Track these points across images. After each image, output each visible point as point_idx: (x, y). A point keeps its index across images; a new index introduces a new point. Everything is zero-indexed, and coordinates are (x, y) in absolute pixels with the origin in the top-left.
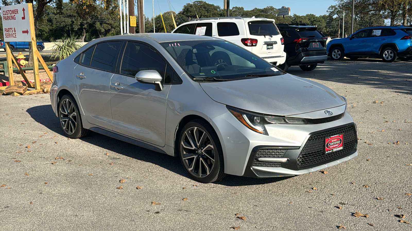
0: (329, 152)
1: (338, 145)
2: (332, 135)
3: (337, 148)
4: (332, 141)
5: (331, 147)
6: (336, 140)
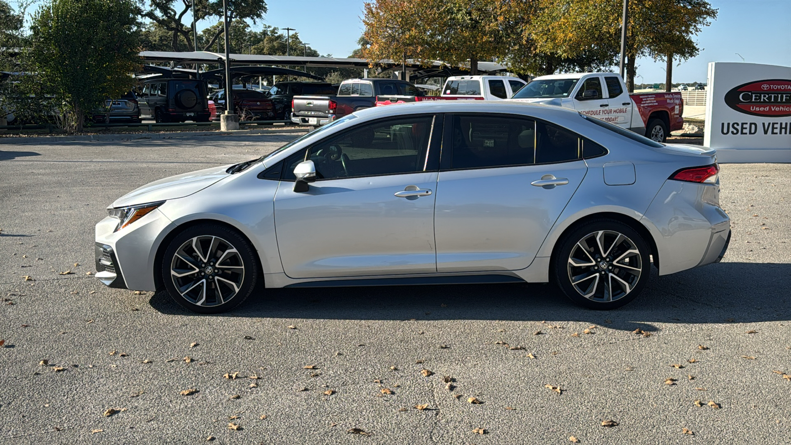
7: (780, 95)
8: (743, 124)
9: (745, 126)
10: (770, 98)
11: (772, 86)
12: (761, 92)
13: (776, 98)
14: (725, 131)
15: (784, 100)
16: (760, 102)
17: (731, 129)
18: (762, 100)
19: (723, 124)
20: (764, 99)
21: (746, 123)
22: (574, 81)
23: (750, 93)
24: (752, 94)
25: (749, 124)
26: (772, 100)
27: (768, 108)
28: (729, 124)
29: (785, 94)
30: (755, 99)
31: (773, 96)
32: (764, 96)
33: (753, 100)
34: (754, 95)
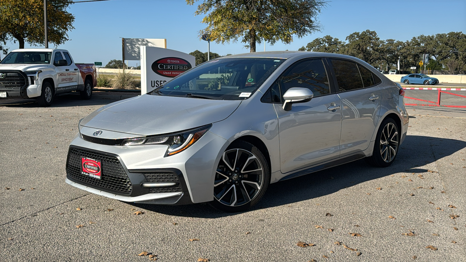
0: (85, 173)
1: (95, 172)
2: (88, 157)
3: (94, 174)
4: (89, 164)
5: (88, 170)
6: (93, 165)
7: (175, 66)
8: (160, 81)
9: (161, 82)
10: (171, 67)
11: (171, 61)
12: (167, 64)
13: (174, 67)
14: (153, 86)
15: (177, 69)
16: (167, 69)
17: (156, 84)
18: (168, 68)
19: (152, 81)
20: (169, 68)
21: (162, 81)
22: (48, 53)
23: (163, 64)
24: (164, 64)
25: (163, 81)
26: (172, 69)
27: (171, 73)
28: (154, 81)
29: (177, 65)
30: (165, 68)
31: (172, 66)
32: (169, 66)
33: (164, 68)
34: (164, 65)
